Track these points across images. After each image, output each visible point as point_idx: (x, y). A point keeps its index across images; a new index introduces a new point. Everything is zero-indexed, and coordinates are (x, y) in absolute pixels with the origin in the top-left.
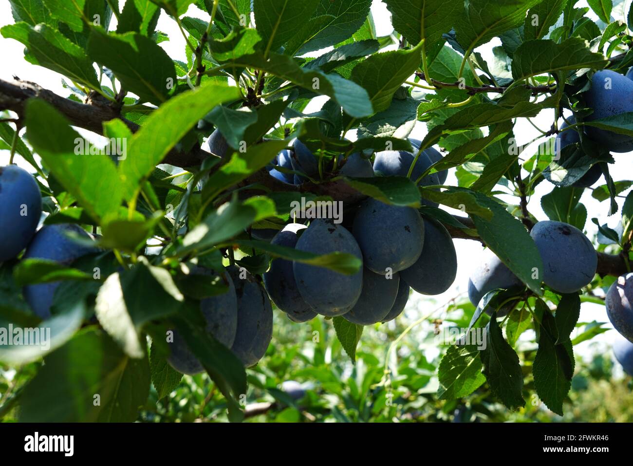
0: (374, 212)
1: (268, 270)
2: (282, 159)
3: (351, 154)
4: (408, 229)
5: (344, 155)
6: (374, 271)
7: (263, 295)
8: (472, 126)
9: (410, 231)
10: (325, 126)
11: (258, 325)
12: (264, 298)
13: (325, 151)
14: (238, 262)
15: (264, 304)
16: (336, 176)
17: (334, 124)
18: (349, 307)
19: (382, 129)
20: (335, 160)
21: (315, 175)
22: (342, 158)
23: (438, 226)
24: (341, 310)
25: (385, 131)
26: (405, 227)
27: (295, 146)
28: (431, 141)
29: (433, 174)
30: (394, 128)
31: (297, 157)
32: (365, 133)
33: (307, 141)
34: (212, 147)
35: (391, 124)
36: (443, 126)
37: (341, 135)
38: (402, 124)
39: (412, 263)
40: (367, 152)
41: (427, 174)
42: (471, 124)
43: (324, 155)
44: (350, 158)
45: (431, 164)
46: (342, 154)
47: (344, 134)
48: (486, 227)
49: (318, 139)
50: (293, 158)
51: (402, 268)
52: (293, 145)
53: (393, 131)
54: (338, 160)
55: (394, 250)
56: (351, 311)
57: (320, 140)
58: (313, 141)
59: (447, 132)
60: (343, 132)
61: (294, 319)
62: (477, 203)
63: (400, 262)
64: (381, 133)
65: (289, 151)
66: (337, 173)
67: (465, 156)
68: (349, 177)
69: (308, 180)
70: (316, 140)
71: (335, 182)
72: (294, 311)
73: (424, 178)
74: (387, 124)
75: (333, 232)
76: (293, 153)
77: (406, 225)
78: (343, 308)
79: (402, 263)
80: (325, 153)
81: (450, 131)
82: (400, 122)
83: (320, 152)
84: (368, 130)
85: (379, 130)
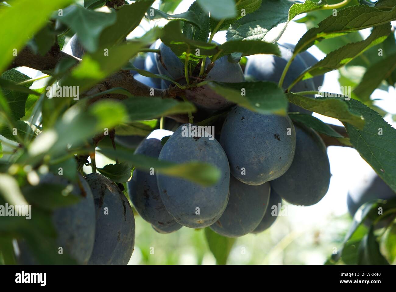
0: (242, 119)
1: (130, 179)
2: (149, 63)
3: (218, 58)
4: (277, 137)
5: (211, 59)
6: (242, 181)
7: (124, 205)
8: (348, 29)
9: (280, 139)
10: (192, 28)
11: (119, 237)
12: (125, 208)
13: (190, 54)
14: (100, 170)
15: (125, 215)
16: (202, 81)
17: (200, 26)
18: (214, 219)
19: (253, 31)
20: (202, 64)
21: (181, 80)
22: (210, 62)
23: (311, 135)
24: (205, 222)
25: (256, 33)
26: (275, 135)
27: (161, 49)
28: (305, 45)
29: (308, 80)
30: (265, 30)
31: (163, 60)
32: (235, 36)
33: (171, 43)
34: (74, 49)
35: (263, 26)
36: (318, 29)
37: (209, 38)
38: (273, 26)
39: (282, 173)
40: (236, 55)
41: (301, 79)
42: (347, 26)
43: (190, 59)
44: (218, 61)
45: (305, 68)
46: (209, 57)
47: (212, 37)
48: (360, 136)
49: (181, 41)
50: (159, 61)
51: (271, 178)
52: (159, 48)
53: (264, 34)
54: (205, 64)
55: (262, 159)
56: (218, 221)
57: (184, 43)
58: (177, 43)
59: (322, 35)
60: (210, 34)
61: (159, 230)
62: (349, 110)
63: (269, 172)
64: (251, 35)
65: (155, 54)
66: (203, 78)
67: (340, 61)
68: (215, 82)
69: (173, 85)
70: (180, 43)
71: (202, 87)
72: (159, 222)
73: (297, 83)
74: (258, 26)
75: (199, 140)
76: (159, 56)
77: (276, 133)
78: (208, 219)
79: (271, 173)
80: (191, 56)
81: (325, 34)
82: (272, 25)
83: (186, 55)
84: (238, 33)
85: (249, 32)
